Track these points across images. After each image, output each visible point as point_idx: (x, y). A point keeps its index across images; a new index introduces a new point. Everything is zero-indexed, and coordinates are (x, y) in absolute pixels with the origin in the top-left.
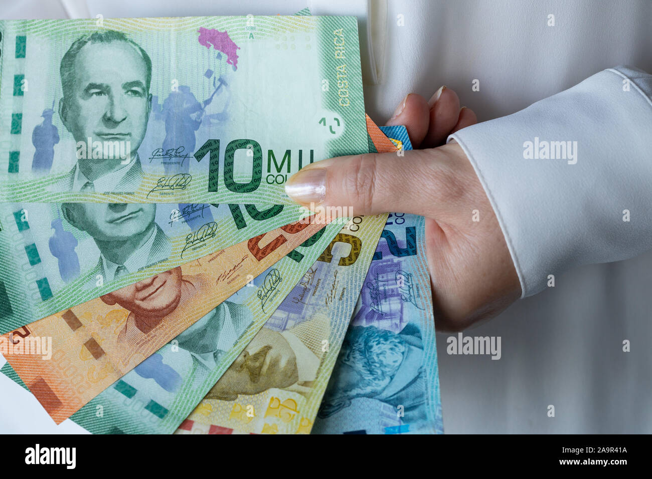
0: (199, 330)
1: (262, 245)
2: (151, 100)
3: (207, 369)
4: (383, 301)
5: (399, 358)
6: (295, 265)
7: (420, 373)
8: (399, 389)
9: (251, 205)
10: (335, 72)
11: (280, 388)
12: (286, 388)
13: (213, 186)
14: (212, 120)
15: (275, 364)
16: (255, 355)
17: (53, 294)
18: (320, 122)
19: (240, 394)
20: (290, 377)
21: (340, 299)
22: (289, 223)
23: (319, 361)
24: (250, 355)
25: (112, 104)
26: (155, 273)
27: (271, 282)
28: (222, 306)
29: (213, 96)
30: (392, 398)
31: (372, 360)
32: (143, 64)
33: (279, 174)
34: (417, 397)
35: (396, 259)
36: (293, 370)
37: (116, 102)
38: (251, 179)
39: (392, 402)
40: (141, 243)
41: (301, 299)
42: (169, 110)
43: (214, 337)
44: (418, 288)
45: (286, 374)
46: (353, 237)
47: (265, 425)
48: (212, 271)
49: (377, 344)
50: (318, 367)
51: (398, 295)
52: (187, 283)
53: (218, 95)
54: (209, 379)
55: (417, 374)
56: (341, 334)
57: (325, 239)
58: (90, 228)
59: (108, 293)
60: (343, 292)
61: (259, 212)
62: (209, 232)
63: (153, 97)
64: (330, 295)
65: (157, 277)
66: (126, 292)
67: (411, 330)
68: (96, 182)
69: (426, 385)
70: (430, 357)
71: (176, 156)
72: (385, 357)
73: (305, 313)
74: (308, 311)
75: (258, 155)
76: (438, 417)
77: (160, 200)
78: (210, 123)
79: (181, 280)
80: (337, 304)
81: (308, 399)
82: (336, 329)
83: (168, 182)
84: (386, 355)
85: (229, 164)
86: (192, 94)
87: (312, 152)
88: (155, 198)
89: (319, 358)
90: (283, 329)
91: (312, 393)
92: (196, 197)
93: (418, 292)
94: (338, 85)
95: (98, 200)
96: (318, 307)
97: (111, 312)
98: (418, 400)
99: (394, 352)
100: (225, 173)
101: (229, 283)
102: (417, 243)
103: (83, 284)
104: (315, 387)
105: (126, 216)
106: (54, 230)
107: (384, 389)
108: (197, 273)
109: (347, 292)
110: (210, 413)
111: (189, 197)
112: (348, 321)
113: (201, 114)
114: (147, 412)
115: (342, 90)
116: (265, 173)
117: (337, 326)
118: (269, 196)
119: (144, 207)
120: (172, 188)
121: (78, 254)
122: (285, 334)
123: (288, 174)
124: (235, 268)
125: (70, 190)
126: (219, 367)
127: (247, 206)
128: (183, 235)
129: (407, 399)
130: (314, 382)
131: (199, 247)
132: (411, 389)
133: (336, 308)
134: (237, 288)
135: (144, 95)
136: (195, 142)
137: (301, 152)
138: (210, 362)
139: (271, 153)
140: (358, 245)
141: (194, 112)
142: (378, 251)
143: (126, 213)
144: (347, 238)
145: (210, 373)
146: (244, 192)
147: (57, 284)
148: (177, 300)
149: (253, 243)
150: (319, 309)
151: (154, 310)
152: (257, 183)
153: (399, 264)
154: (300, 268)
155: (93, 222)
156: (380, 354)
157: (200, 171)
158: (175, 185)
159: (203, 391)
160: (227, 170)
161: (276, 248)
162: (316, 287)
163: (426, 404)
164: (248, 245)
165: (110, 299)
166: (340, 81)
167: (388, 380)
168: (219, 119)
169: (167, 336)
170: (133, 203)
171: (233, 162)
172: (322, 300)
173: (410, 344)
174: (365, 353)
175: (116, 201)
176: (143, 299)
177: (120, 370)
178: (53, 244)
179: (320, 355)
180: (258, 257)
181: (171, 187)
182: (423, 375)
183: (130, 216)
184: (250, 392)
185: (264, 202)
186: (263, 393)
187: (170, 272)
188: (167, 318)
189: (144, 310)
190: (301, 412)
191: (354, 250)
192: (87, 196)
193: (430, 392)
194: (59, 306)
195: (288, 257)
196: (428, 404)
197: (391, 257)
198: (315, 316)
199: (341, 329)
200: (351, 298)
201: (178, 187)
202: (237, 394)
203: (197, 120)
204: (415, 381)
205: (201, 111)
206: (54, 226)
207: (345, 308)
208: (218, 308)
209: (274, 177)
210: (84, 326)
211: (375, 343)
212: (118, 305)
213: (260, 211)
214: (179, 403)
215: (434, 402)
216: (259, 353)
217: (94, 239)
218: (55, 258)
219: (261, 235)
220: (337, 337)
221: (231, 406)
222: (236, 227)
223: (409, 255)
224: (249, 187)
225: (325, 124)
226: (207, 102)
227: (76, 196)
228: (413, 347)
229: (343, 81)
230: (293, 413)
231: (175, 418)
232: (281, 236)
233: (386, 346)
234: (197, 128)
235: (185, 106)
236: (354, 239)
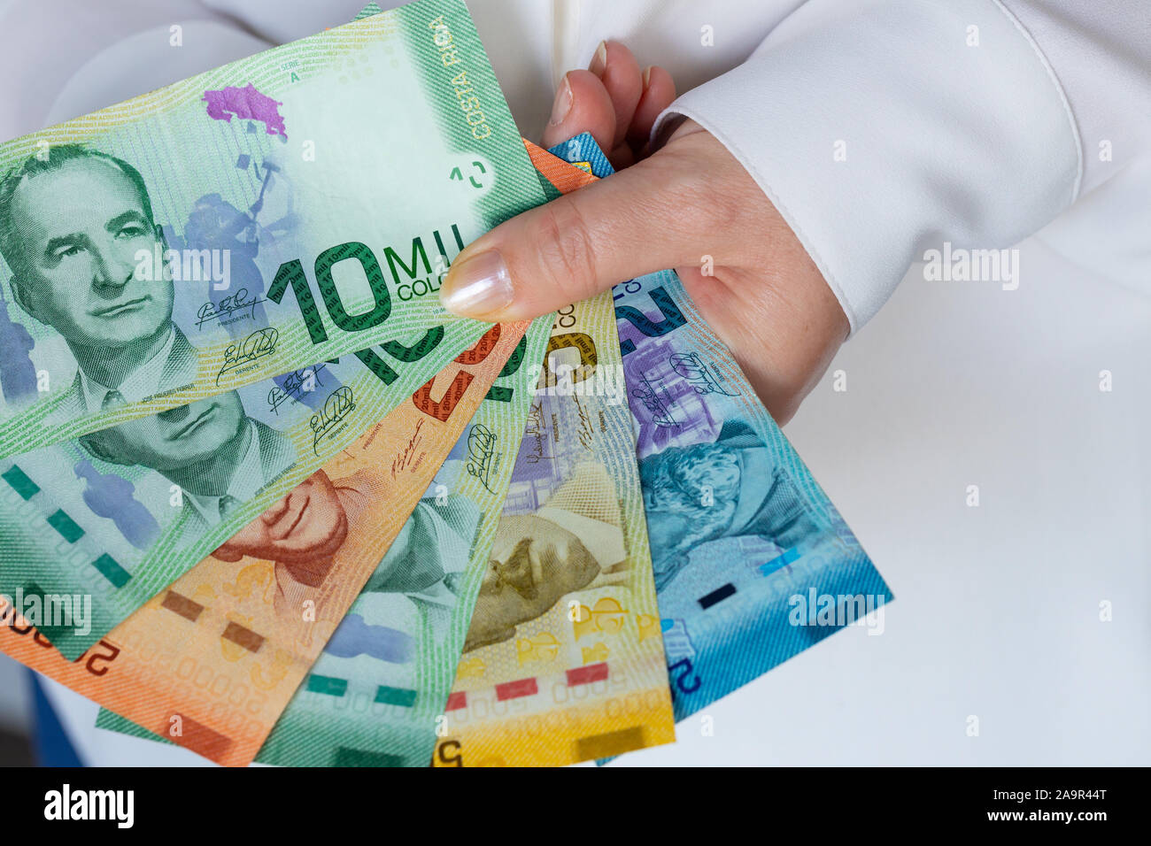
0: (400, 556)
1: (437, 395)
2: (162, 234)
3: (445, 608)
4: (670, 407)
5: (735, 471)
6: (505, 408)
7: (777, 477)
8: (755, 510)
9: (390, 342)
10: (451, 89)
11: (577, 590)
12: (589, 586)
13: (318, 334)
14: (274, 233)
15: (549, 560)
16: (511, 560)
17: (131, 573)
18: (452, 177)
19: (517, 624)
20: (585, 569)
21: (603, 430)
22: (465, 348)
23: (619, 530)
24: (503, 564)
25: (99, 260)
26: (285, 492)
27: (481, 445)
28: (421, 510)
29: (262, 194)
30: (749, 526)
31: (693, 491)
32: (128, 182)
33: (415, 280)
34: (789, 509)
35: (659, 341)
36: (585, 557)
37: (105, 257)
38: (374, 302)
39: (754, 530)
40: (241, 454)
41: (541, 454)
42: (199, 240)
43: (432, 558)
44: (715, 368)
45: (577, 568)
46: (573, 335)
47: (584, 650)
48: (379, 459)
49: (690, 468)
50: (622, 538)
51: (689, 389)
52: (345, 491)
53: (270, 191)
54: (456, 621)
55: (772, 481)
56: (632, 479)
57: (533, 354)
58: (143, 457)
59: (221, 544)
60: (602, 418)
61: (409, 349)
62: (343, 403)
63: (164, 230)
64: (583, 431)
65: (290, 496)
66: (252, 533)
67: (733, 430)
68: (122, 388)
69: (795, 489)
70: (781, 452)
71: (238, 307)
72: (711, 479)
73: (558, 471)
74: (561, 467)
75: (370, 263)
76: (834, 519)
77: (240, 383)
78: (273, 239)
79: (332, 489)
80: (601, 438)
81: (631, 588)
82: (620, 475)
83: (241, 351)
84: (712, 476)
85: (330, 292)
86: (226, 203)
87: (455, 228)
88: (231, 381)
89: (616, 525)
90: (534, 507)
91: (633, 577)
92: (298, 359)
93: (718, 374)
94: (463, 108)
95: (137, 414)
96: (574, 455)
97: (241, 571)
98: (794, 510)
99: (721, 468)
100: (329, 307)
101: (413, 470)
102: (678, 305)
103: (174, 543)
104: (633, 566)
105: (194, 423)
106: (83, 480)
107: (732, 519)
108: (353, 472)
109: (609, 416)
110: (483, 671)
111: (286, 363)
112: (632, 456)
113: (254, 230)
114: (381, 706)
115: (472, 114)
116: (392, 288)
117: (619, 469)
118: (414, 318)
119: (217, 400)
120: (252, 357)
121: (143, 503)
122: (542, 513)
123: (429, 275)
124: (411, 445)
125: (83, 414)
126: (463, 599)
127: (385, 346)
128: (302, 421)
129: (775, 518)
130: (628, 560)
131: (338, 431)
132: (774, 503)
133: (604, 445)
134: (430, 473)
135: (148, 229)
136: (260, 276)
137: (436, 234)
138: (443, 596)
139: (389, 252)
140: (588, 344)
141: (241, 230)
142: (624, 339)
143: (192, 417)
144: (564, 339)
145: (454, 612)
146: (371, 326)
147: (127, 555)
148: (343, 521)
149: (422, 397)
150: (577, 457)
151: (312, 548)
152: (386, 306)
153: (666, 346)
154: (515, 408)
155: (143, 447)
156: (702, 477)
157: (286, 316)
158: (255, 352)
159: (456, 642)
160: (329, 301)
161: (461, 394)
162: (555, 427)
163: (807, 511)
164: (415, 403)
165: (230, 552)
166: (463, 101)
167: (731, 506)
168: (286, 229)
169: (354, 581)
170: (196, 400)
171: (334, 286)
172: (576, 443)
173: (742, 447)
174: (677, 485)
175: (168, 407)
176: (286, 536)
177: (303, 657)
178: (91, 500)
179: (616, 520)
180: (440, 415)
181: (250, 357)
182: (782, 477)
183: (202, 420)
184: (532, 615)
185: (410, 332)
186: (554, 608)
187: (308, 482)
188: (341, 553)
189: (297, 552)
190: (631, 610)
191: (586, 352)
192: (116, 413)
193: (806, 496)
194: (150, 587)
195: (488, 401)
196: (811, 510)
197: (648, 341)
198: (576, 469)
199: (627, 472)
200: (620, 422)
201: (261, 353)
202: (513, 626)
203: (251, 241)
204: (775, 490)
205: (252, 224)
206: (79, 473)
207: (617, 440)
208: (415, 514)
209: (409, 287)
210: (208, 609)
211: (686, 468)
212: (248, 557)
213: (408, 346)
214: (426, 674)
215: (819, 504)
216: (515, 556)
217: (159, 471)
218: (107, 519)
219: (429, 382)
220: (629, 486)
221: (512, 647)
222: (382, 382)
223: (675, 327)
224: (376, 316)
225: (461, 178)
226: (257, 208)
227: (99, 418)
228: (747, 450)
229: (470, 99)
230: (618, 616)
231: (432, 699)
232: (461, 373)
233: (706, 465)
234: (255, 253)
235: (222, 225)
236: (576, 338)
